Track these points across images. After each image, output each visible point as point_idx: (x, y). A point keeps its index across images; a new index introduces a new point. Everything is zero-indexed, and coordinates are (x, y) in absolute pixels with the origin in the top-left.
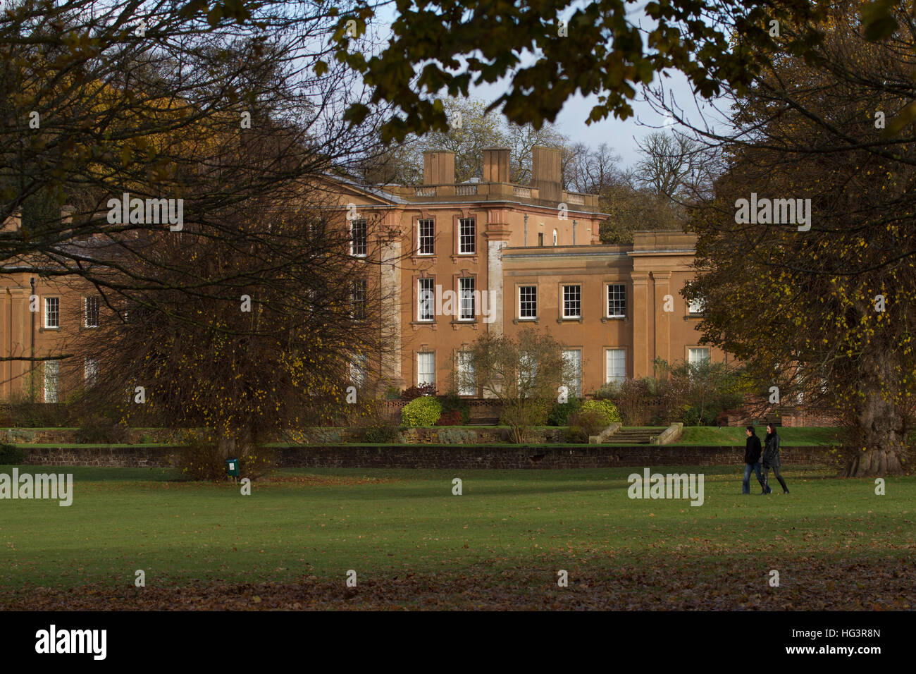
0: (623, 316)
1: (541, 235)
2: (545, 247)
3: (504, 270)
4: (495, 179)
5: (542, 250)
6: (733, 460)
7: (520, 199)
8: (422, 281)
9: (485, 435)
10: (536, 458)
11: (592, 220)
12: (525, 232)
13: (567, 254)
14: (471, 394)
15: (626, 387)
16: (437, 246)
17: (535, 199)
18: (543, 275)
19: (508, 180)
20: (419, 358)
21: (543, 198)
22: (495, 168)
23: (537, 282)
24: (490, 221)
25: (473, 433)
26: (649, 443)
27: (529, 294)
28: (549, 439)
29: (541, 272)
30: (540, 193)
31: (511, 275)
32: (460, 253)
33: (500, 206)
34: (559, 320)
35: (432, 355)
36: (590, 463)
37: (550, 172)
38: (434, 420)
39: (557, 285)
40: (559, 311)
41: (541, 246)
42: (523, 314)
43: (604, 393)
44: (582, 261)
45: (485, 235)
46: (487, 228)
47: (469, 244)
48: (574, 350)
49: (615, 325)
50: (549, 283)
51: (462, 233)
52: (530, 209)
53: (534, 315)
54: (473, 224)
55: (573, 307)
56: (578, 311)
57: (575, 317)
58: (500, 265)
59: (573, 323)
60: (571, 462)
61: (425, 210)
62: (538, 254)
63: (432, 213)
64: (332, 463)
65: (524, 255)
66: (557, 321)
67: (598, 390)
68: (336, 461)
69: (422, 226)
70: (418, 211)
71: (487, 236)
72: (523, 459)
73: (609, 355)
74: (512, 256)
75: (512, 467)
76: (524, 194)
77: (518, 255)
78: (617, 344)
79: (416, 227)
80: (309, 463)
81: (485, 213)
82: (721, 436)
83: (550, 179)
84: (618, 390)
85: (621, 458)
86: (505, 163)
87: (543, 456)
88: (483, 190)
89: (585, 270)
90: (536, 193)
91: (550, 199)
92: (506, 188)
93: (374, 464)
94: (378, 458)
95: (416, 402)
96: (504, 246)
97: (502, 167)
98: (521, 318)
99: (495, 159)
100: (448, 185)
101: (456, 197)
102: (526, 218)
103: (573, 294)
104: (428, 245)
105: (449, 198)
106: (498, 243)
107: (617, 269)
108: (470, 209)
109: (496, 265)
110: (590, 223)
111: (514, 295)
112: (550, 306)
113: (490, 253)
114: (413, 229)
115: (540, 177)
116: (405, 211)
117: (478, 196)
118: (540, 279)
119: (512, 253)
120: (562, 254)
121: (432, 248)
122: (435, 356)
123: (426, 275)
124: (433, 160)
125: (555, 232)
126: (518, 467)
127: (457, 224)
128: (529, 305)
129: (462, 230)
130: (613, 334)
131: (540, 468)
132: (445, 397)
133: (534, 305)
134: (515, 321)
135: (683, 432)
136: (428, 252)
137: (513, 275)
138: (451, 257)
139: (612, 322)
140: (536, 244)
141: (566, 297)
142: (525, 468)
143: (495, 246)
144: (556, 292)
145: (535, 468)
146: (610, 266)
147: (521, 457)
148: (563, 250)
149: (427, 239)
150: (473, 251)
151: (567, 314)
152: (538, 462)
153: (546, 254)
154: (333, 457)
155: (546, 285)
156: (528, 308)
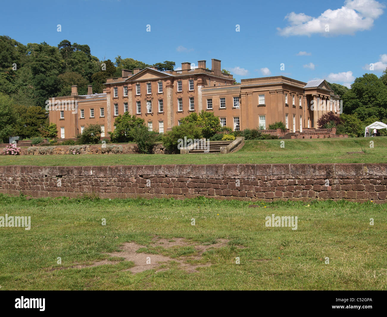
3: (202, 94)
12: (210, 84)
18: (214, 95)
20: (179, 122)
23: (212, 98)
30: (214, 73)
31: (204, 96)
32: (190, 90)
33: (201, 75)
34: (219, 109)
46: (197, 82)
48: (224, 118)
51: (190, 84)
52: (211, 77)
53: (212, 107)
54: (193, 81)
55: (223, 104)
57: (224, 108)
65: (208, 89)
69: (178, 83)
70: (177, 78)
74: (205, 90)
78: (237, 115)
81: (196, 78)
83: (217, 69)
88: (196, 71)
89: (226, 93)
91: (218, 75)
96: (202, 87)
97: (204, 66)
98: (208, 108)
99: (201, 64)
100: (186, 70)
101: (188, 73)
102: (209, 79)
104: (181, 88)
108: (192, 76)
109: (200, 92)
110: (230, 82)
112: (216, 105)
113: (198, 90)
115: (214, 68)
116: (174, 78)
117: (194, 73)
123: (180, 97)
124: (184, 66)
127: (188, 82)
130: (235, 112)
134: (206, 110)
138: (187, 91)
141: (221, 102)
143: (199, 87)
144: (218, 100)
146: (234, 91)
150: (193, 89)
151: (221, 107)
155: (215, 98)
156: (210, 106)
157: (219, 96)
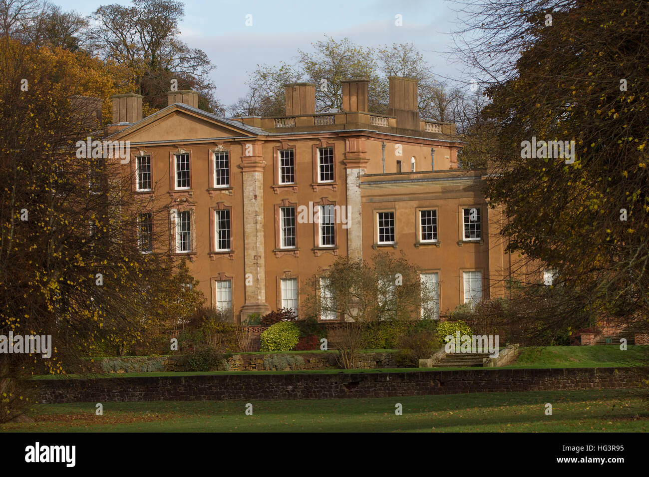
0: (479, 239)
1: (399, 162)
2: (404, 173)
3: (362, 197)
4: (354, 109)
5: (400, 176)
6: (564, 383)
7: (377, 128)
8: (283, 210)
9: (312, 360)
10: (351, 385)
11: (450, 148)
12: (383, 160)
13: (423, 179)
14: (332, 318)
15: (480, 307)
16: (297, 176)
17: (393, 128)
18: (399, 200)
19: (366, 110)
20: (283, 284)
21: (400, 127)
22: (354, 99)
23: (395, 208)
24: (348, 150)
25: (300, 358)
26: (482, 365)
27: (387, 219)
28: (379, 363)
29: (398, 198)
30: (397, 122)
31: (368, 202)
32: (319, 181)
33: (357, 135)
34: (417, 244)
35: (296, 281)
36: (409, 389)
37: (407, 101)
38: (292, 345)
39: (413, 210)
40: (416, 236)
41: (400, 173)
42: (381, 240)
43: (458, 314)
44: (437, 186)
45: (343, 163)
46: (345, 157)
47: (328, 172)
48: (431, 273)
49: (472, 248)
50: (406, 208)
51: (322, 162)
52: (387, 138)
53: (393, 240)
54: (331, 153)
55: (430, 231)
56: (435, 236)
57: (432, 241)
58: (358, 193)
59: (430, 247)
60: (388, 389)
61: (284, 141)
62: (395, 181)
63: (291, 144)
64: (133, 395)
65: (381, 182)
66: (415, 245)
67: (453, 311)
68: (137, 394)
69: (282, 156)
70: (279, 141)
71: (345, 164)
72: (337, 387)
73: (465, 276)
74: (369, 183)
75: (326, 395)
76: (382, 123)
77: (375, 182)
78: (473, 266)
79: (277, 157)
80: (109, 395)
81: (342, 142)
82: (559, 357)
83: (407, 108)
84: (472, 311)
85: (442, 384)
86: (363, 94)
87: (358, 383)
88: (341, 120)
89: (440, 194)
90: (393, 121)
91: (408, 127)
92: (363, 118)
93: (178, 396)
94: (182, 389)
95: (275, 328)
96: (362, 173)
97: (361, 98)
98: (379, 243)
99: (353, 91)
100: (306, 116)
101: (314, 127)
102: (384, 146)
103: (430, 219)
104: (289, 174)
105: (308, 128)
106: (356, 171)
107: (472, 193)
108: (329, 138)
109: (354, 191)
110: (448, 150)
111: (373, 220)
112: (407, 231)
113: (349, 181)
114: (274, 160)
115: (397, 106)
116: (266, 141)
117: (336, 125)
118: (398, 205)
119: (370, 181)
120: (418, 180)
121: (293, 177)
122: (298, 282)
123: (287, 204)
124: (294, 93)
125: (413, 160)
126: (331, 396)
127: (316, 154)
128: (387, 230)
129: (321, 159)
130: (469, 257)
131: (355, 396)
132: (303, 321)
133: (392, 230)
134: (374, 246)
135: (520, 353)
136: (289, 182)
137: (371, 201)
138: (311, 185)
139: (468, 245)
140: (395, 170)
141: (423, 222)
142: (339, 397)
143: (353, 174)
144: (413, 217)
145: (349, 396)
146: (466, 189)
147: (334, 385)
148: (419, 176)
149: (288, 169)
150: (332, 179)
151: (424, 238)
152: (352, 390)
153: (402, 180)
154: (134, 388)
155: (403, 210)
156: (388, 233)
157: (415, 204)
